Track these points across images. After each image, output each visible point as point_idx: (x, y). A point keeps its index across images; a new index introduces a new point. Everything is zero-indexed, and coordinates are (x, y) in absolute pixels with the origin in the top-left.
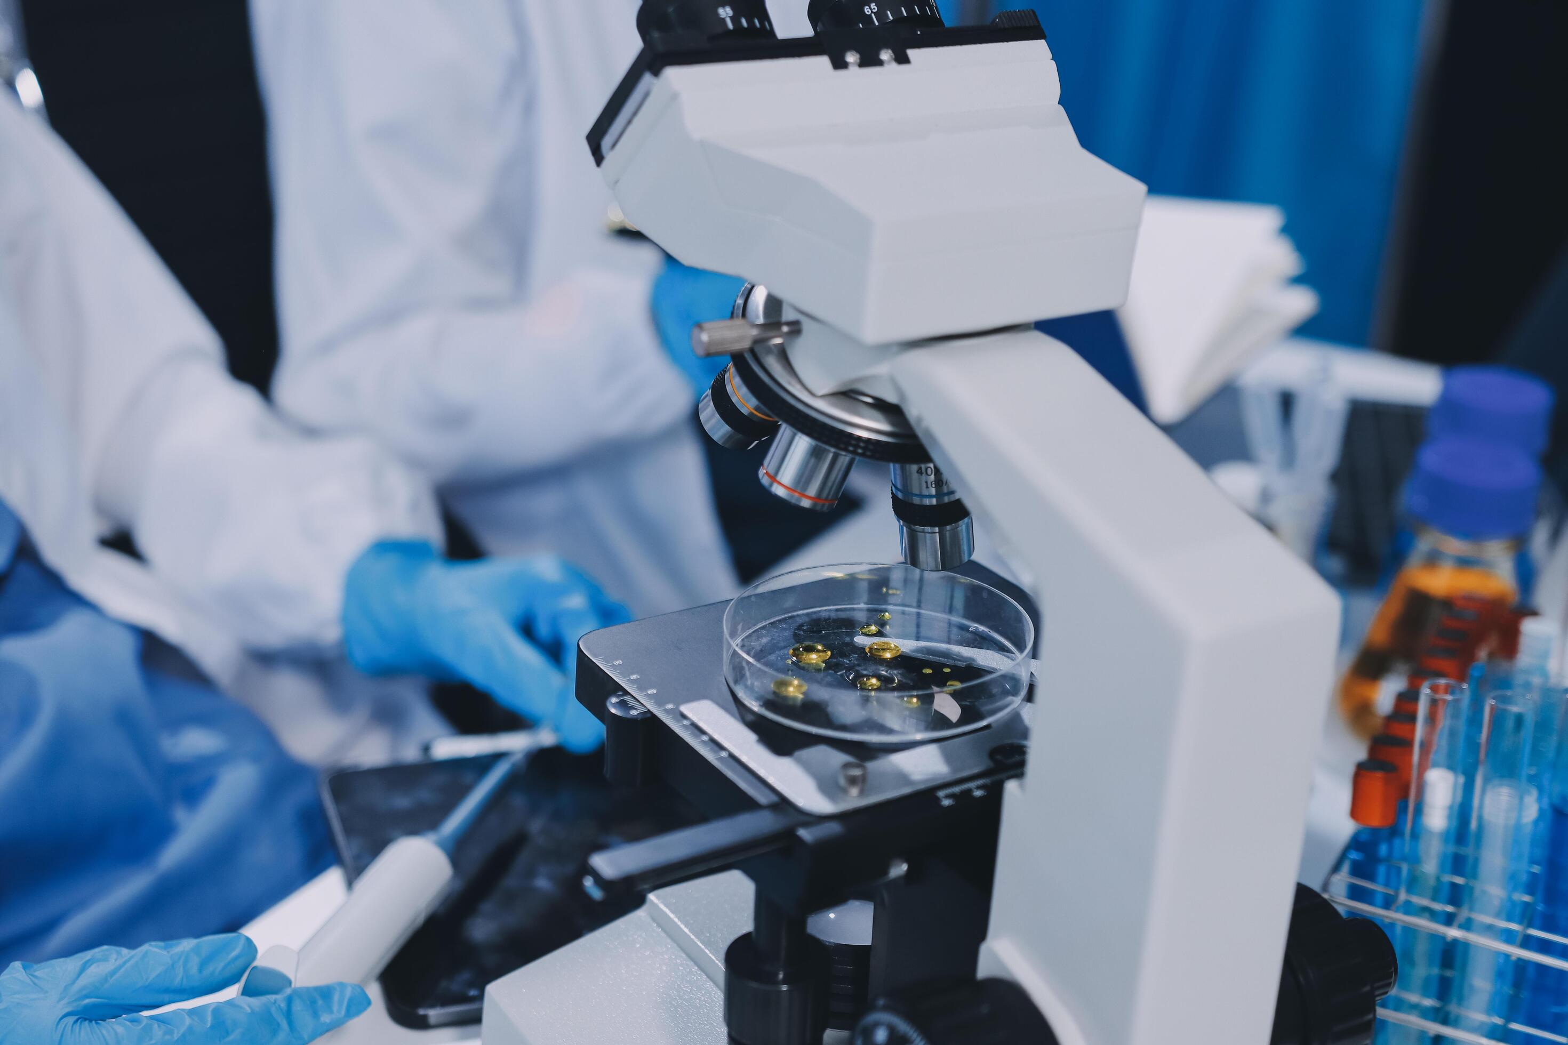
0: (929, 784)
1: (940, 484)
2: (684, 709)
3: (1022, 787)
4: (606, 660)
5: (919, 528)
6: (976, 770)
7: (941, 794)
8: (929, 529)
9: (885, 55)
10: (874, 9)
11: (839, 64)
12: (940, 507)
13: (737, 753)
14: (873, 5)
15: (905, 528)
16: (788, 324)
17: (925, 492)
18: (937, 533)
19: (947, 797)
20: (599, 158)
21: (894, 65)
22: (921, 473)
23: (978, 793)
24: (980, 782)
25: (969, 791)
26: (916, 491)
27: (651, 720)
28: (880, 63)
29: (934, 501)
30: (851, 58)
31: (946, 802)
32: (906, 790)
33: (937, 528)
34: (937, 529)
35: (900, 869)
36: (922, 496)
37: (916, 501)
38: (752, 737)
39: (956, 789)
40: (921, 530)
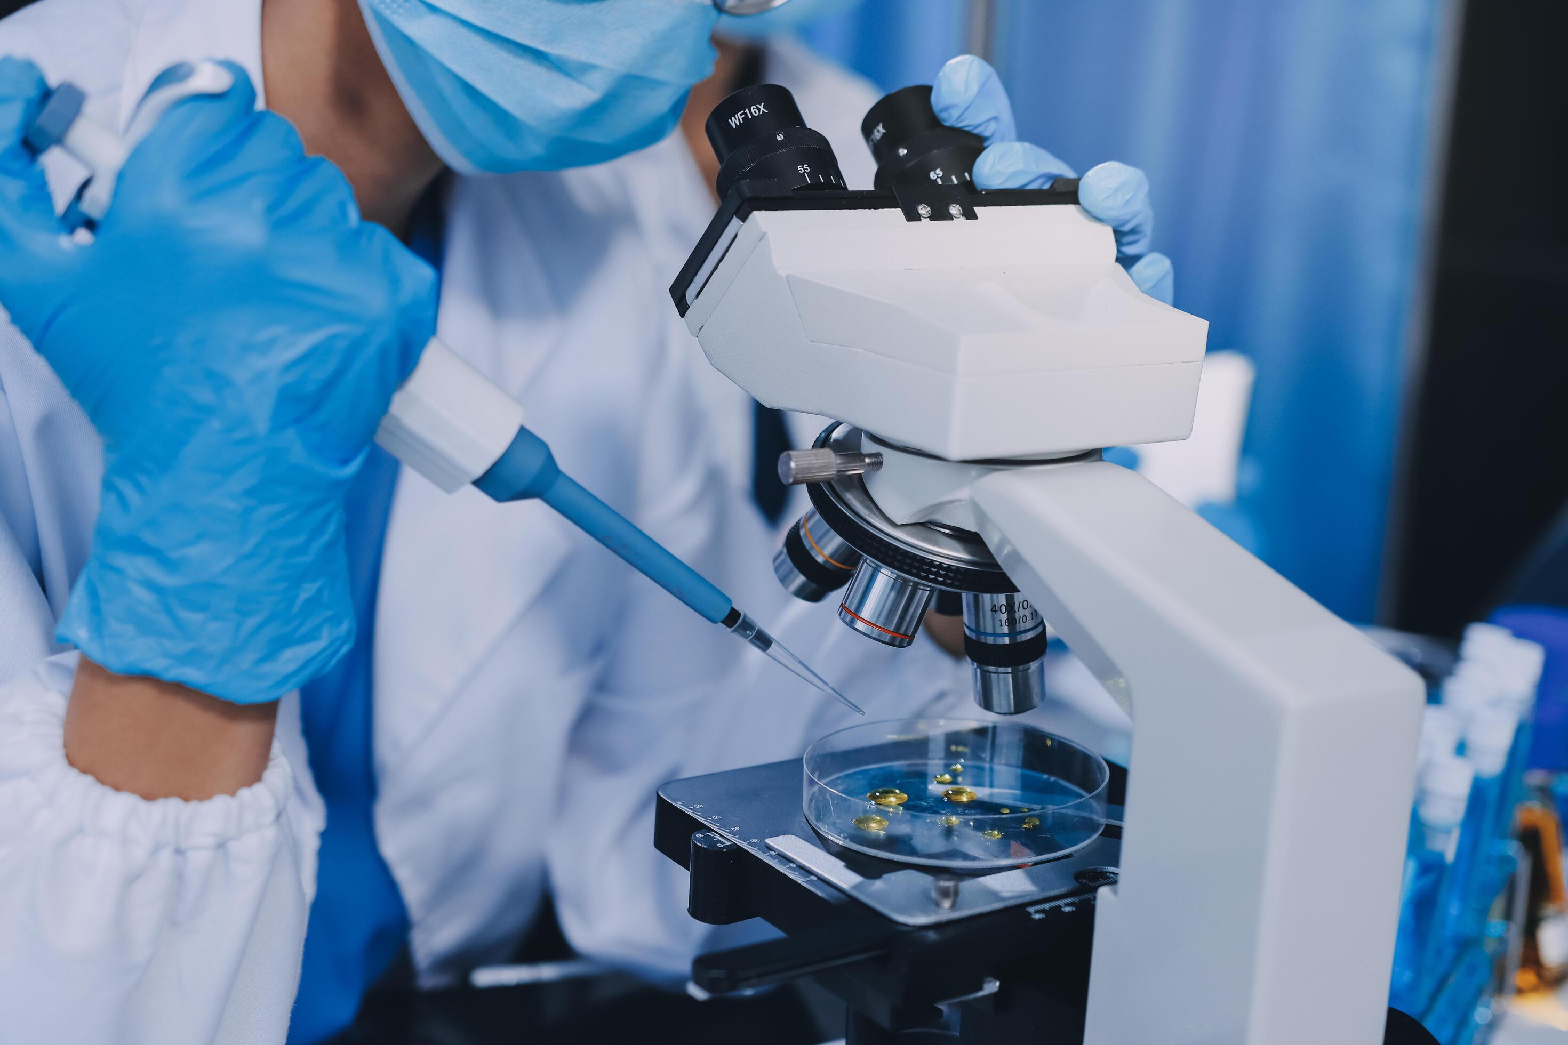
0: (1020, 901)
1: (1014, 623)
2: (769, 841)
3: (1115, 892)
4: (687, 804)
5: (992, 669)
6: (1063, 890)
7: (1031, 909)
8: (1002, 669)
9: (955, 210)
10: (939, 174)
11: (912, 216)
12: (1014, 645)
13: (827, 876)
14: (938, 171)
15: (978, 670)
16: (870, 456)
17: (998, 631)
18: (1009, 673)
19: (1037, 912)
20: (682, 307)
21: (962, 219)
22: (996, 611)
23: (1067, 909)
24: (1069, 900)
25: (1060, 907)
26: (989, 630)
27: (736, 851)
28: (950, 217)
29: (1007, 640)
30: (923, 210)
31: (1037, 916)
32: (997, 906)
33: (1010, 668)
34: (1009, 670)
35: (992, 987)
36: (995, 635)
37: (990, 640)
38: (840, 864)
39: (1047, 906)
40: (995, 671)
